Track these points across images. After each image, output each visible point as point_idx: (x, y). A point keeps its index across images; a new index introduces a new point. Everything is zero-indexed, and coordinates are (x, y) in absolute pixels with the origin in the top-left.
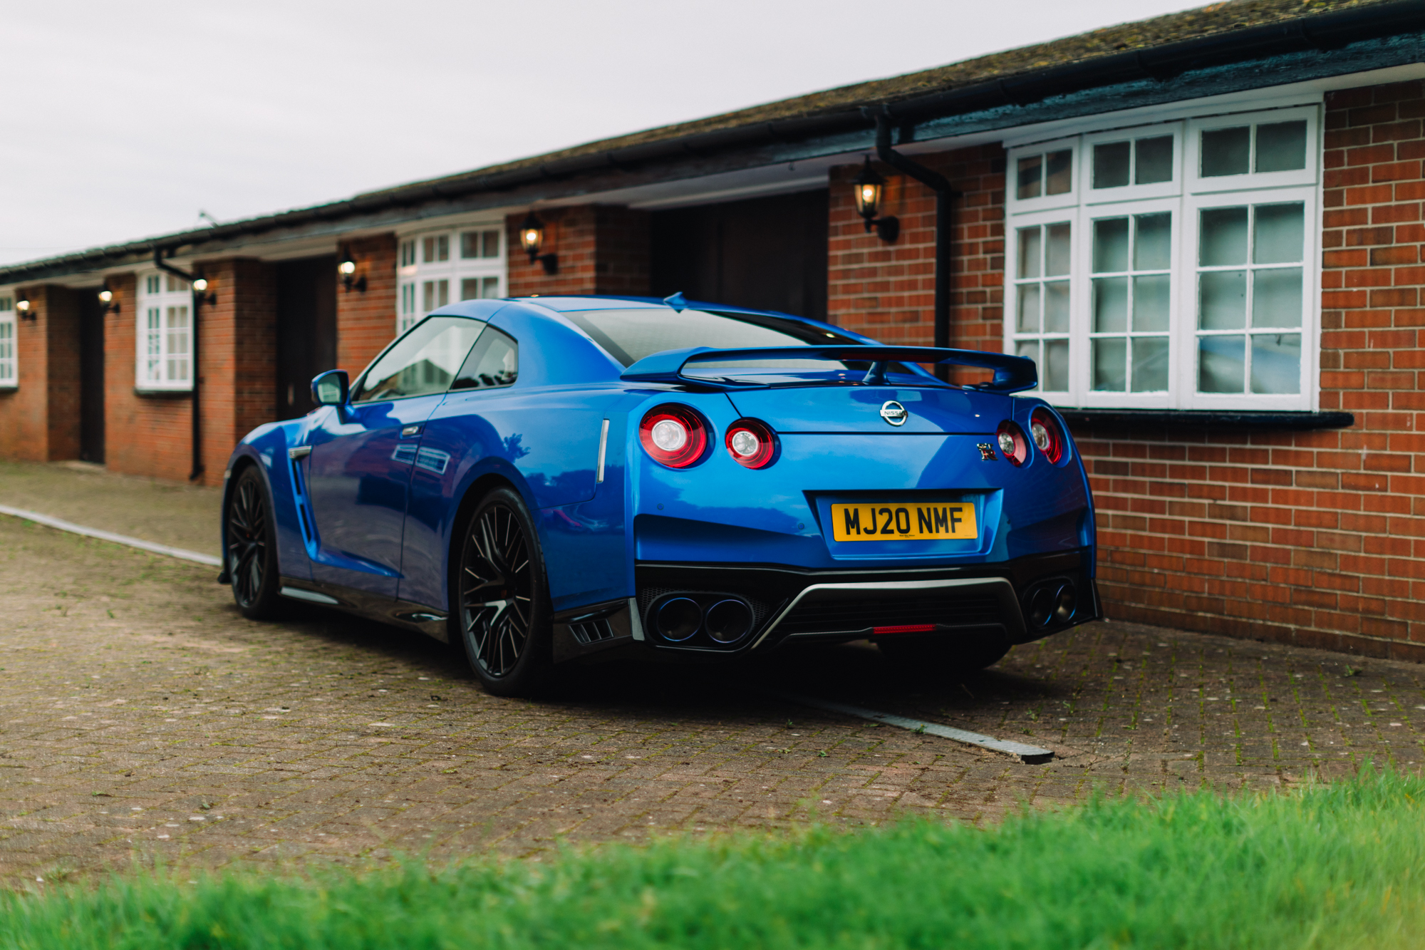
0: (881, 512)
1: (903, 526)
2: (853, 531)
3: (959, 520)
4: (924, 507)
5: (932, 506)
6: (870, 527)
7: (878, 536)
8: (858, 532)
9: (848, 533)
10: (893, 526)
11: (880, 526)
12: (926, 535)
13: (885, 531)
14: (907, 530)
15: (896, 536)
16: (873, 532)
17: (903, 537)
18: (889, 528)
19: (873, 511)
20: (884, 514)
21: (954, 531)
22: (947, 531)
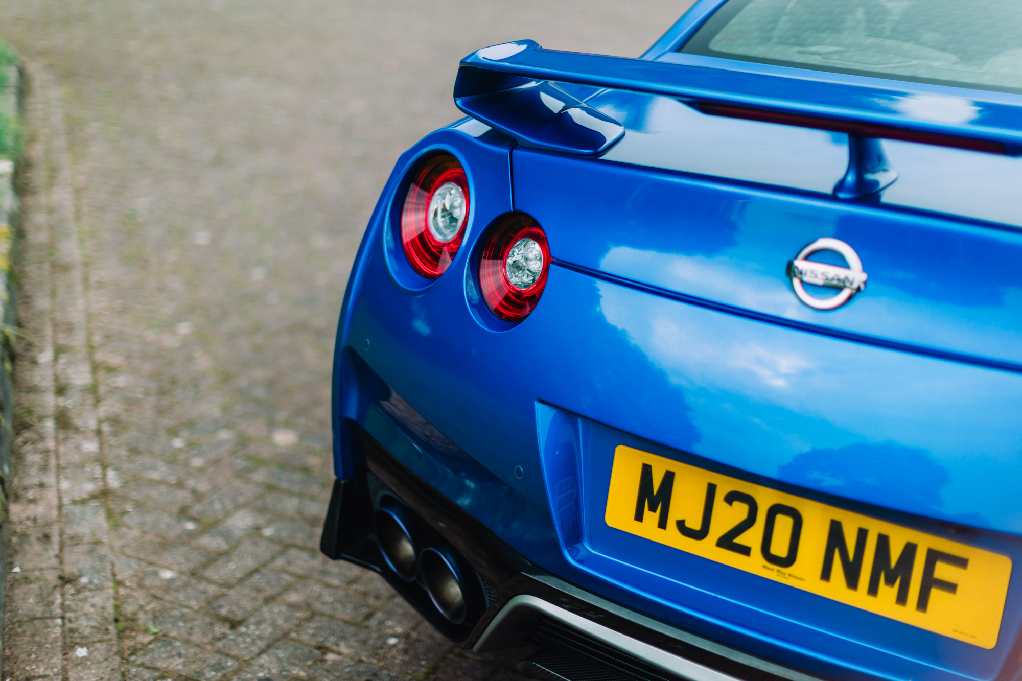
0: (731, 498)
1: (780, 547)
3: (950, 587)
4: (851, 524)
5: (876, 527)
6: (695, 523)
7: (708, 549)
8: (663, 524)
9: (639, 517)
10: (752, 538)
11: (719, 527)
13: (727, 542)
14: (789, 561)
15: (755, 565)
16: (700, 534)
17: (772, 573)
18: (739, 540)
19: (711, 490)
20: (736, 504)
21: (922, 604)
22: (902, 598)
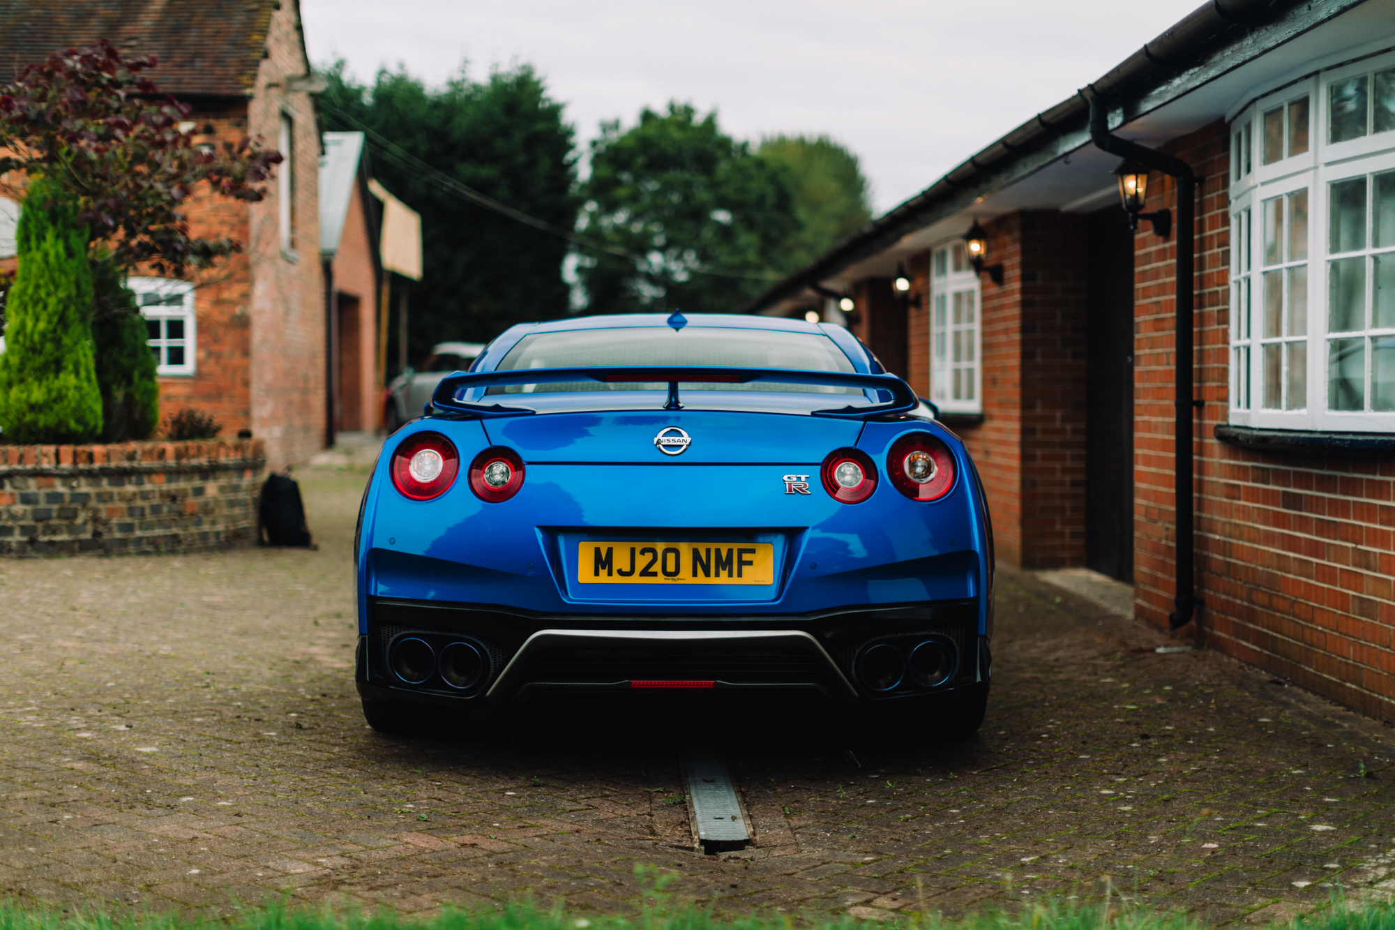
0: (643, 552)
1: (671, 567)
2: (604, 573)
3: (750, 563)
4: (702, 548)
5: (713, 546)
6: (627, 568)
7: (636, 579)
8: (610, 574)
9: (597, 574)
10: (657, 567)
11: (640, 566)
12: (701, 579)
13: (645, 573)
14: (676, 573)
15: (661, 579)
16: (630, 574)
17: (670, 581)
18: (652, 570)
19: (633, 551)
20: (646, 553)
21: (740, 575)
22: (730, 575)
